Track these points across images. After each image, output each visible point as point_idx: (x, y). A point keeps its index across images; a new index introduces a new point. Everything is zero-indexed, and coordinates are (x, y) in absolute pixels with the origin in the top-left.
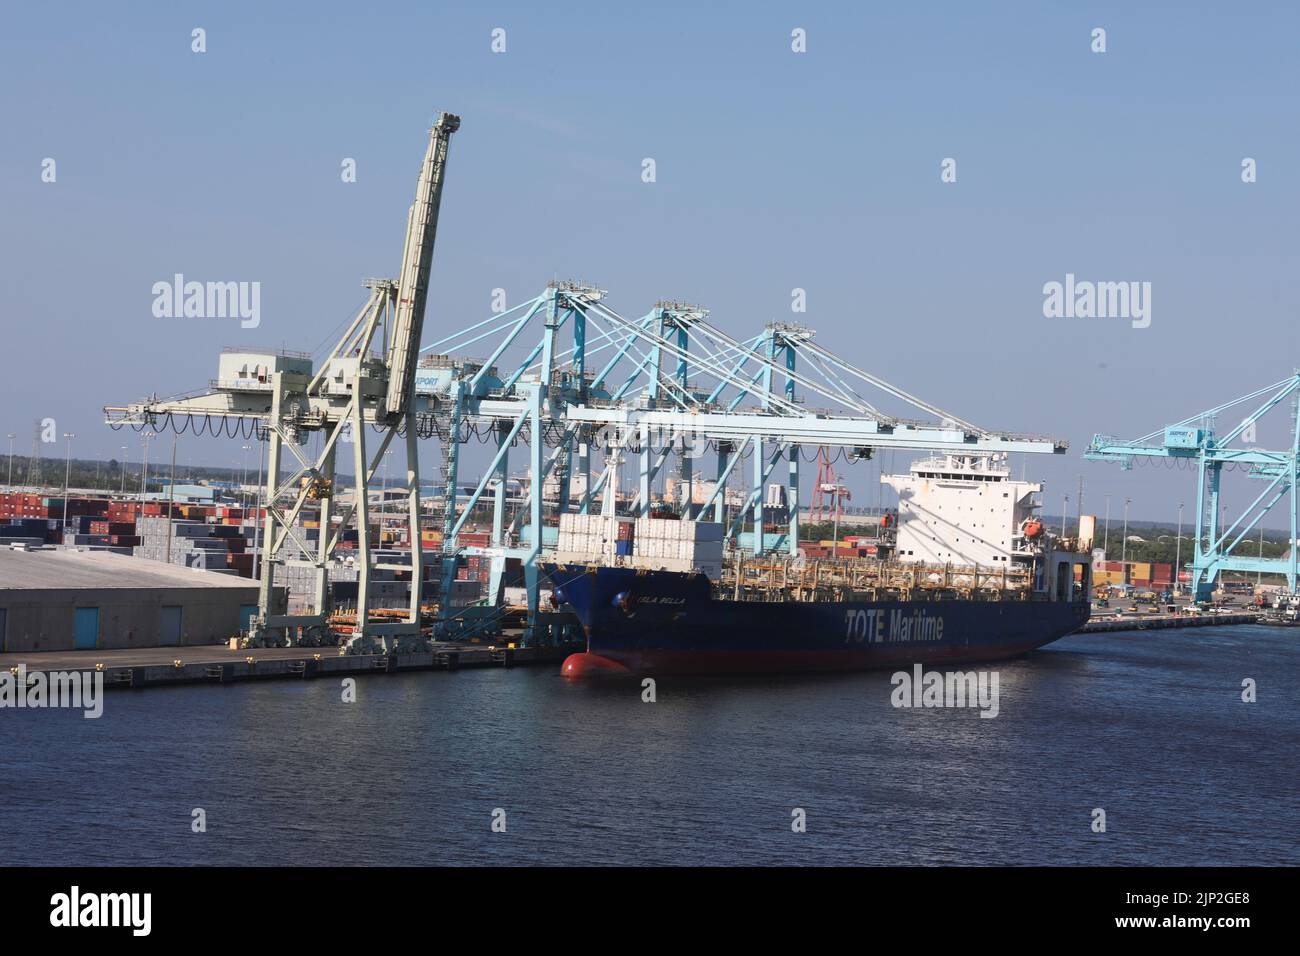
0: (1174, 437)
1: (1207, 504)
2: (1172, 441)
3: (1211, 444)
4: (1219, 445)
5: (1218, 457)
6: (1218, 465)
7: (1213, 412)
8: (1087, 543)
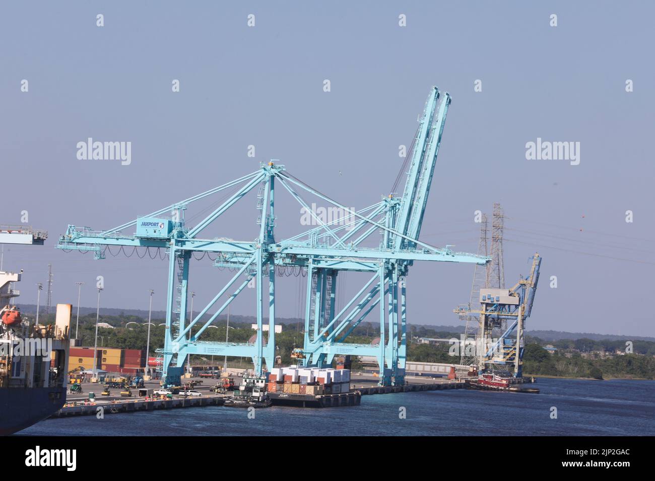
0: (144, 228)
1: (176, 292)
2: (142, 232)
3: (181, 234)
4: (188, 236)
5: (188, 247)
6: (187, 254)
7: (183, 203)
8: (63, 330)
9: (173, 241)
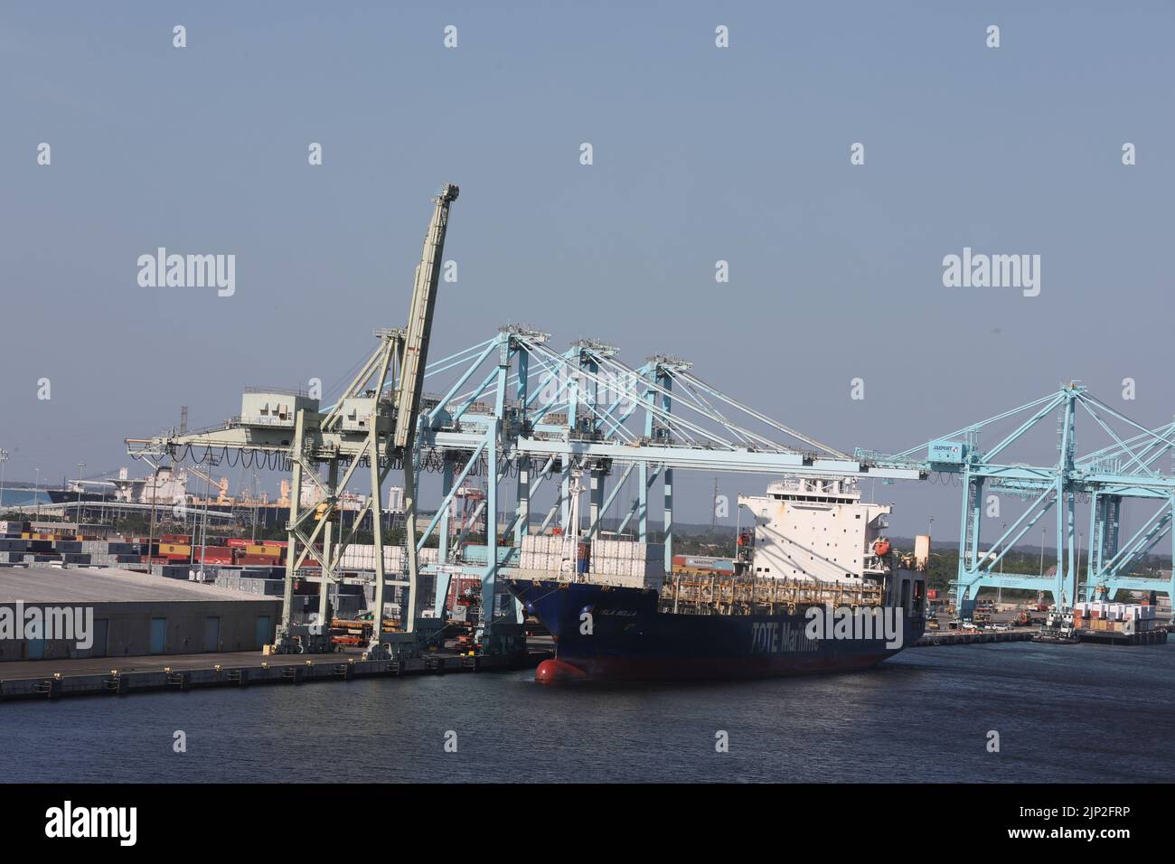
0: (937, 452)
1: (970, 521)
2: (934, 456)
3: (975, 459)
4: (984, 459)
5: (983, 472)
6: (980, 481)
7: (977, 426)
9: (967, 466)
